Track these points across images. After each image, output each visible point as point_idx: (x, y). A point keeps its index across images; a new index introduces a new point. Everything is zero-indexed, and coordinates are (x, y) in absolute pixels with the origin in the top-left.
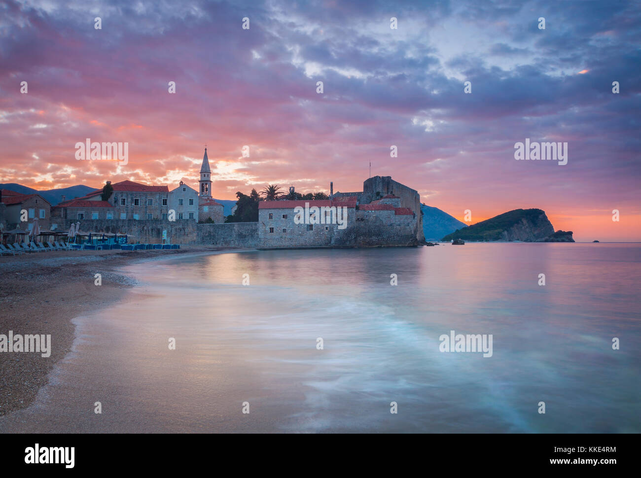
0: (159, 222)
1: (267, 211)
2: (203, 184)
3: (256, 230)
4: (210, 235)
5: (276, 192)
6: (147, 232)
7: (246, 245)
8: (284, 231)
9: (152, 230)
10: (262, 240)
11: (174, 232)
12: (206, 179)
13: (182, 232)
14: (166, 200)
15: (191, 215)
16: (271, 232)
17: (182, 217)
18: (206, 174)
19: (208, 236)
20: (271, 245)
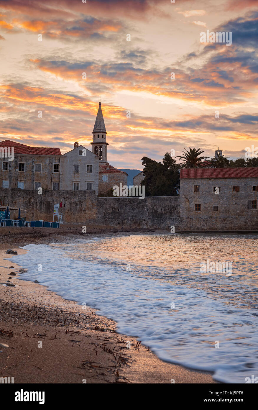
0: (50, 194)
1: (192, 181)
2: (96, 147)
3: (175, 207)
4: (114, 212)
5: (199, 157)
6: (35, 205)
7: (162, 226)
8: (216, 208)
9: (41, 203)
10: (185, 220)
11: (67, 207)
12: (100, 140)
13: (79, 207)
14: (58, 165)
15: (89, 185)
16: (196, 210)
17: (78, 187)
18: (101, 135)
19: (111, 213)
20: (196, 228)
